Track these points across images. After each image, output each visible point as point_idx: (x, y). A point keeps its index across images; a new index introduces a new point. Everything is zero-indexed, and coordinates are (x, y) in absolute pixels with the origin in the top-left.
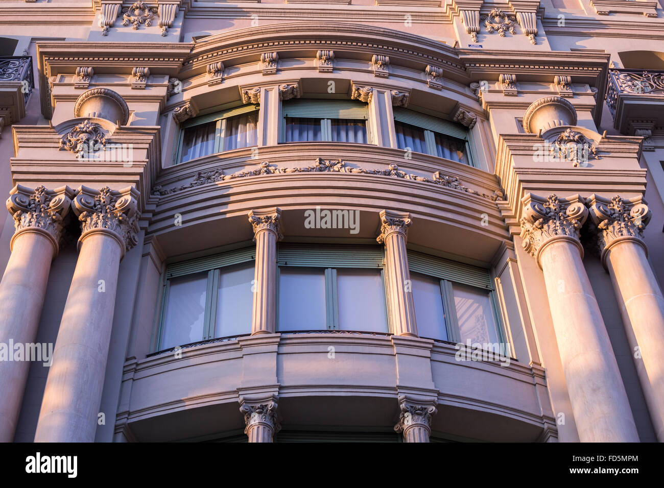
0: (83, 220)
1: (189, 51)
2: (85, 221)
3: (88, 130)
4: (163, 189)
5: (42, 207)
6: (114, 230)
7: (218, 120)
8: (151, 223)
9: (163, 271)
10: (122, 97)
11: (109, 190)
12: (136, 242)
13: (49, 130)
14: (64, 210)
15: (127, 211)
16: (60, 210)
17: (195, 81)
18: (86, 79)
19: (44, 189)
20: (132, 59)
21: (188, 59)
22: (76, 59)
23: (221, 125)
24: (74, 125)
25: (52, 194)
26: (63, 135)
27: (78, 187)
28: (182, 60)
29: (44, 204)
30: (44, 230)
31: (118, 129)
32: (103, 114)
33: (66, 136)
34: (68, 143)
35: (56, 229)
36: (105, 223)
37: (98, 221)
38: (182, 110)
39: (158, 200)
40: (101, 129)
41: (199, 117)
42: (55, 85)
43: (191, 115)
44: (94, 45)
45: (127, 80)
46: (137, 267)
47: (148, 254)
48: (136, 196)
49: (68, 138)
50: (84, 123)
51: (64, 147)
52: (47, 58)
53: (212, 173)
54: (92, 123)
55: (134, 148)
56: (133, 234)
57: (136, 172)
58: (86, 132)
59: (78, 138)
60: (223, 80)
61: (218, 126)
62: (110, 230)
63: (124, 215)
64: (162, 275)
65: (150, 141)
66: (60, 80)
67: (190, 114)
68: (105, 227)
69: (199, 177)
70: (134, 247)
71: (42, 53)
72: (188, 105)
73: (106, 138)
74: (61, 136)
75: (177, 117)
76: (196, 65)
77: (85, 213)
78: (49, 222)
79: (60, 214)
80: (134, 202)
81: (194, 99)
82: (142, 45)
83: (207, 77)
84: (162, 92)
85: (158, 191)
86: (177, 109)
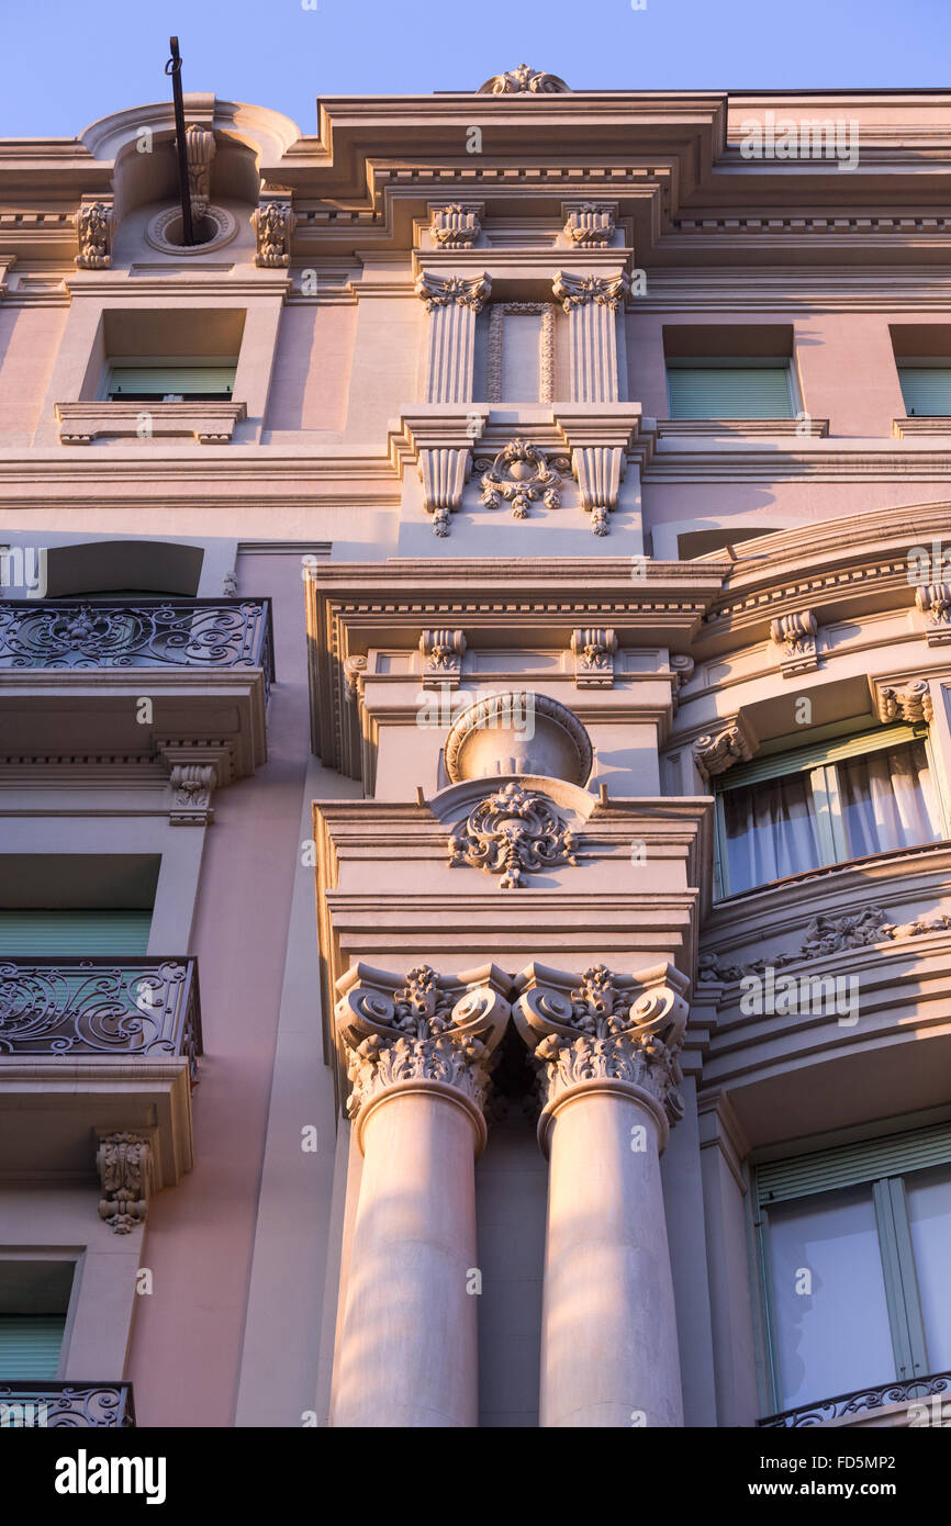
0: (548, 1056)
1: (717, 583)
2: (554, 1060)
3: (520, 810)
4: (726, 963)
5: (435, 1024)
6: (639, 1084)
7: (815, 769)
8: (709, 1057)
9: (747, 1185)
10: (570, 709)
11: (607, 974)
12: (681, 1109)
13: (413, 812)
14: (494, 1032)
15: (664, 1030)
16: (483, 1031)
17: (739, 665)
18: (449, 663)
19: (430, 975)
20: (568, 607)
21: (719, 603)
22: (417, 608)
23: (824, 782)
24: (478, 795)
25: (456, 989)
26: (453, 825)
27: (524, 967)
28: (703, 607)
29: (435, 1014)
30: (449, 1086)
31: (601, 806)
32: (534, 763)
33: (460, 829)
34: (471, 847)
35: (475, 1084)
36: (612, 1066)
37: (592, 1060)
38: (716, 742)
39: (719, 994)
40: (551, 805)
41: (762, 759)
42: (367, 680)
43: (741, 757)
44: (463, 570)
45: (555, 663)
46: (697, 1178)
47: (714, 1142)
48: (680, 989)
49: (466, 833)
50: (504, 790)
51: (461, 856)
52: (339, 608)
53: (855, 918)
54: (526, 791)
55: (649, 858)
56: (672, 1089)
57: (671, 923)
58: (515, 816)
59: (498, 833)
60: (821, 659)
61: (817, 782)
62: (627, 1083)
63: (658, 1041)
64: (749, 1194)
65: (690, 838)
66: (379, 668)
67: (737, 751)
68: (615, 1075)
69: (820, 930)
70: (677, 1123)
71: (322, 595)
72: (731, 730)
73: (572, 832)
74: (449, 828)
75: (704, 761)
76: (740, 619)
77: (553, 1038)
78: (457, 1065)
79: (484, 1042)
80: (681, 1006)
81: (748, 714)
82: (591, 569)
83: (771, 654)
84: (659, 694)
85: (711, 968)
86: (704, 740)
